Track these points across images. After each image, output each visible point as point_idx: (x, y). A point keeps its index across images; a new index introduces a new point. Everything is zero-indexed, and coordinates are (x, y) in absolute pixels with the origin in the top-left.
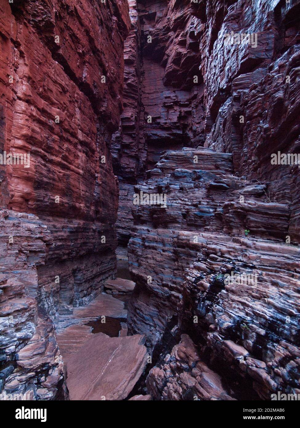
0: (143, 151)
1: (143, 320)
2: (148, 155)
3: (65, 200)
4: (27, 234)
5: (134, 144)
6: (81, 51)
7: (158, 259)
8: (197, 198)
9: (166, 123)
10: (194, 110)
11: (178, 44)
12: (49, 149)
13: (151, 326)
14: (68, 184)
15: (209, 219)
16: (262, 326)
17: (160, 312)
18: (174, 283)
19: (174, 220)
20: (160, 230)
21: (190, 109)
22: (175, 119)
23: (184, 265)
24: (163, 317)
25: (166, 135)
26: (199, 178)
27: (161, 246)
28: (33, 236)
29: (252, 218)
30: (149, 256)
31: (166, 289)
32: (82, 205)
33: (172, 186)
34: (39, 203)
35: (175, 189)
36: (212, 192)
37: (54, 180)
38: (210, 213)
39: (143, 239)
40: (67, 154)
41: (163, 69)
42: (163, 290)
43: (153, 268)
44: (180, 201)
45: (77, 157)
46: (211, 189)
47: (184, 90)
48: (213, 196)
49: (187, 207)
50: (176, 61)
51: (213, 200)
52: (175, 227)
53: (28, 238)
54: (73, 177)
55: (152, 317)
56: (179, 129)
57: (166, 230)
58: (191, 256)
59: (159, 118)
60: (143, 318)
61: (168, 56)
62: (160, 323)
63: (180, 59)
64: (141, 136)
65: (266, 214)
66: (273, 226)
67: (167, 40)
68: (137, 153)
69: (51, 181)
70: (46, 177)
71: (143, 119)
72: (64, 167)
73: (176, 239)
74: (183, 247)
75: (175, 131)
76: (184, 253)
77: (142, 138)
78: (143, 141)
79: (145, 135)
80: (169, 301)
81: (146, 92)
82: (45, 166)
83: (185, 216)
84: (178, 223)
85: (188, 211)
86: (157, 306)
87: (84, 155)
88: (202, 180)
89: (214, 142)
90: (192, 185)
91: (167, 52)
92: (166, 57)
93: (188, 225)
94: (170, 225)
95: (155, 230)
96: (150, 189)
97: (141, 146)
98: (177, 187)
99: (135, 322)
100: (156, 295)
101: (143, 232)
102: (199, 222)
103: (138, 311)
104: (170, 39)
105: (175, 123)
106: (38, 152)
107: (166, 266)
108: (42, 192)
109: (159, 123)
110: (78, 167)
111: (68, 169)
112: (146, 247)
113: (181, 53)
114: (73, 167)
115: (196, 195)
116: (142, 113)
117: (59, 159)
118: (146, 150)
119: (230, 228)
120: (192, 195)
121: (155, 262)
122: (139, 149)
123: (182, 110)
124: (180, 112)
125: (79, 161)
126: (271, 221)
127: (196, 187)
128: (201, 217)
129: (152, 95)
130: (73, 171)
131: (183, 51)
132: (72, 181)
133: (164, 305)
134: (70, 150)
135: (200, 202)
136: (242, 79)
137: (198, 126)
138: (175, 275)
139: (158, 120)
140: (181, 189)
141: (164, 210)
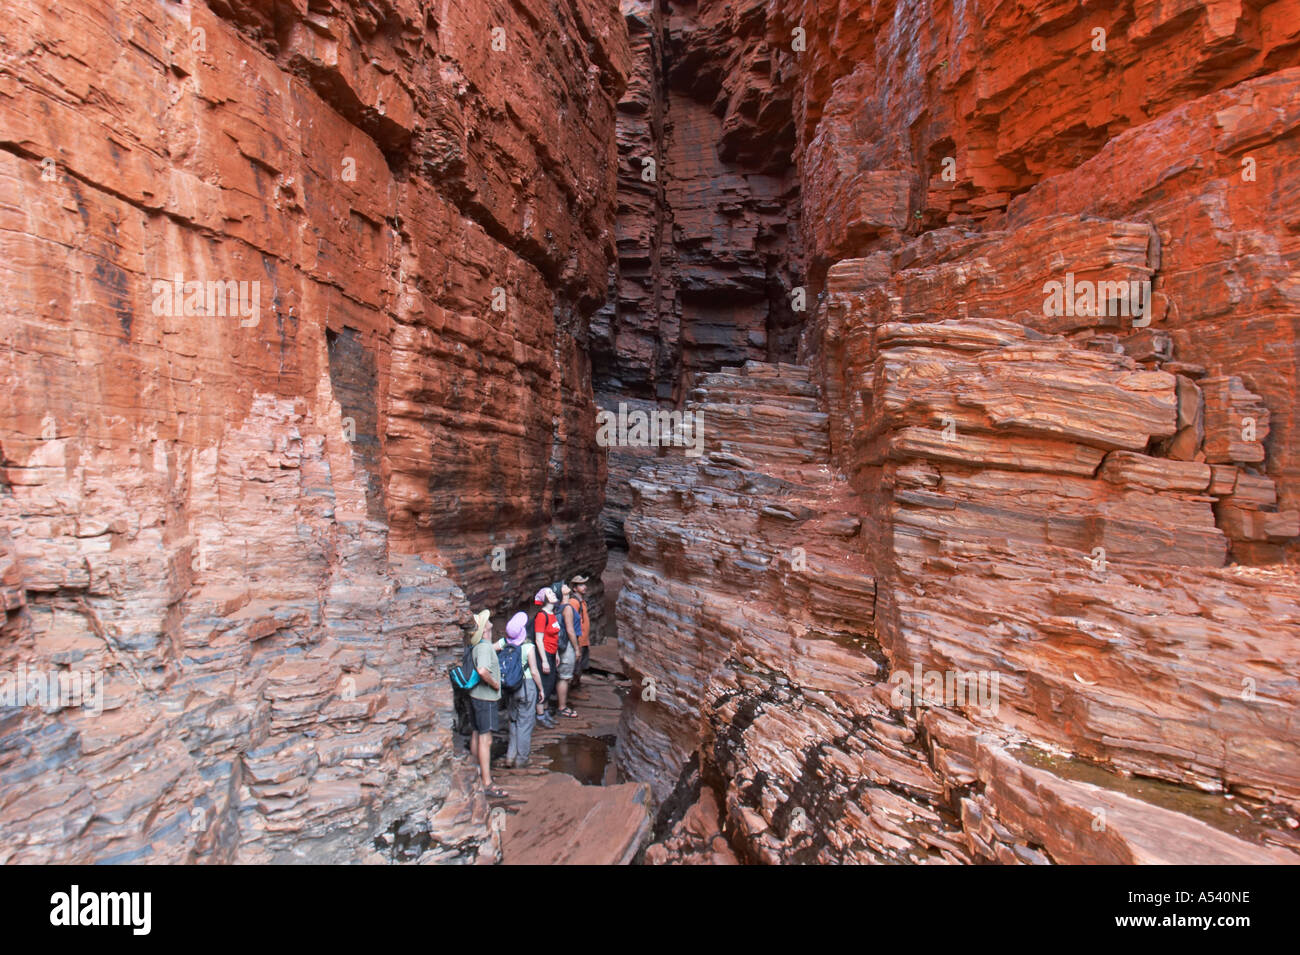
0: (670, 318)
1: (645, 758)
2: (682, 328)
3: (489, 499)
4: (434, 618)
5: (647, 302)
6: (519, 181)
7: (669, 643)
8: (741, 531)
9: (725, 254)
10: (793, 224)
11: (751, 70)
12: (457, 404)
13: (655, 766)
14: (495, 463)
15: (759, 576)
16: (785, 789)
17: (672, 741)
18: (695, 691)
19: (699, 571)
20: (676, 585)
21: (783, 221)
22: (748, 245)
23: (712, 662)
24: (679, 753)
25: (727, 282)
26: (749, 485)
27: (674, 617)
28: (442, 620)
29: (817, 595)
30: (654, 635)
31: (682, 700)
32: (524, 499)
33: (699, 497)
34: (438, 516)
35: (703, 504)
36: (766, 524)
37: (467, 462)
38: (759, 564)
39: (645, 597)
40: (492, 401)
41: (717, 121)
42: (677, 703)
43: (660, 660)
44: (710, 533)
45: (511, 399)
46: (765, 517)
47: (767, 173)
48: (767, 533)
49: (723, 547)
50: (749, 107)
51: (767, 541)
52: (700, 584)
53: (434, 626)
54: (505, 445)
55: (658, 751)
56: (758, 268)
57: (684, 587)
58: (721, 646)
59: (708, 240)
60: (643, 751)
61: (730, 94)
62: (670, 762)
63: (757, 106)
64: (665, 284)
65: (839, 588)
66: (851, 611)
67: (726, 56)
68: (656, 324)
69: (462, 467)
70: (451, 462)
71: (669, 240)
72: (484, 429)
73: (699, 610)
74: (712, 629)
75: (747, 272)
76: (713, 639)
77: (667, 288)
78: (671, 294)
79: (676, 280)
80: (688, 724)
81: (678, 175)
82: (449, 439)
83: (718, 564)
84: (706, 575)
85: (723, 556)
86: (667, 731)
87: (528, 390)
88: (754, 490)
89: (814, 352)
90: (735, 500)
91: (727, 83)
92: (722, 95)
93: (725, 582)
94: (693, 578)
95: (667, 582)
96: (659, 492)
97: (665, 307)
98: (708, 500)
99: (629, 759)
100: (666, 711)
101: (645, 582)
102: (743, 579)
103: (634, 737)
104: (733, 56)
105: (749, 253)
106: (436, 415)
107: (683, 658)
108: (443, 493)
109: (708, 253)
110: (515, 422)
111: (496, 430)
112: (649, 615)
113: (757, 91)
114: (504, 424)
115: (740, 524)
116: (668, 227)
117: (473, 417)
118: (679, 316)
119: (787, 605)
120: (732, 521)
121: (662, 648)
122: (662, 314)
123: (764, 223)
124: (760, 227)
125: (516, 408)
126: (846, 602)
127: (742, 505)
128: (746, 570)
129: (690, 183)
130: (503, 431)
131: (765, 87)
132: (501, 454)
133: (680, 730)
134: (498, 391)
135: (745, 540)
136: (844, 269)
138: (696, 677)
139: (707, 246)
140: (715, 505)
141: (680, 546)
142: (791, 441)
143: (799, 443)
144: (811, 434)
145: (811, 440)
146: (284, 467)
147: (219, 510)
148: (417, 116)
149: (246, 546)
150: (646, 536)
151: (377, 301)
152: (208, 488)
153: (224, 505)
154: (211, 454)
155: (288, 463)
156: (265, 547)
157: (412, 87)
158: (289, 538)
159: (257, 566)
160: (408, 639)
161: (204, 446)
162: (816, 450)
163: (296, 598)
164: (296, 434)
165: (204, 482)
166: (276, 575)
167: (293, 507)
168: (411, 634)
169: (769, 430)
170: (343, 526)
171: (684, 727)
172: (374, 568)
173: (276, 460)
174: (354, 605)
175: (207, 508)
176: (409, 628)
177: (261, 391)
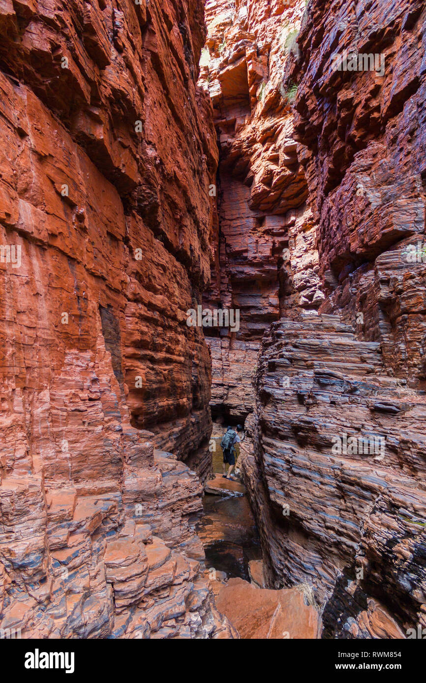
0: (226, 293)
1: (303, 569)
2: (232, 298)
3: (170, 402)
4: (186, 494)
5: (214, 286)
6: (179, 217)
7: (317, 493)
8: (357, 419)
9: (255, 258)
10: (292, 240)
11: (268, 160)
12: (156, 348)
13: (313, 576)
14: (173, 379)
17: (323, 558)
18: (343, 527)
19: (330, 445)
20: (312, 453)
21: (287, 239)
22: (268, 253)
23: (356, 507)
24: (331, 568)
25: (257, 272)
26: (355, 389)
27: (317, 476)
28: (191, 494)
30: (302, 487)
31: (332, 532)
32: (185, 400)
33: (319, 397)
34: (148, 417)
35: (323, 402)
36: (378, 415)
37: (161, 382)
39: (288, 461)
40: (170, 345)
41: (248, 190)
42: (327, 533)
43: (310, 504)
44: (334, 420)
45: (177, 342)
47: (279, 215)
48: (380, 420)
49: (346, 430)
50: (268, 180)
51: (380, 425)
52: (332, 454)
53: (188, 499)
54: (176, 369)
55: (313, 565)
56: (273, 265)
57: (320, 456)
58: (365, 498)
59: (246, 251)
60: (302, 565)
61: (255, 173)
62: (325, 574)
63: (272, 179)
64: (223, 275)
67: (252, 154)
68: (219, 297)
69: (159, 385)
70: (154, 382)
71: (224, 252)
72: (168, 361)
73: (339, 472)
75: (267, 267)
76: (355, 493)
77: (223, 278)
78: (226, 280)
79: (229, 273)
80: (339, 549)
81: (226, 217)
82: (153, 369)
85: (348, 435)
86: (319, 552)
87: (183, 336)
88: (358, 392)
90: (347, 399)
91: (253, 168)
92: (250, 174)
94: (324, 450)
95: (303, 451)
96: (286, 395)
97: (223, 287)
98: (327, 400)
99: (289, 570)
100: (318, 538)
101: (285, 451)
103: (292, 555)
104: (257, 153)
105: (268, 257)
106: (146, 355)
107: (328, 503)
108: (151, 402)
109: (246, 258)
110: (179, 355)
111: (171, 361)
112: (294, 474)
113: (272, 171)
114: (175, 357)
115: (355, 414)
116: (223, 246)
117: (162, 355)
118: (230, 292)
120: (348, 413)
121: (312, 496)
122: (221, 292)
123: (276, 241)
124: (274, 243)
125: (179, 348)
127: (352, 402)
129: (235, 222)
130: (176, 362)
131: (273, 167)
132: (175, 375)
133: (331, 552)
134: (172, 338)
135: (363, 425)
136: (388, 257)
137: (298, 260)
138: (342, 516)
139: (245, 255)
140: (333, 403)
141: (314, 430)
142: (358, 360)
143: (363, 361)
144: (371, 355)
145: (371, 358)
146: (91, 400)
147: (53, 433)
148: (139, 175)
149: (71, 459)
150: (283, 422)
151: (119, 287)
152: (44, 420)
153: (55, 429)
154: (46, 395)
155: (93, 396)
156: (83, 458)
157: (138, 157)
158: (99, 450)
159: (78, 472)
160: (173, 511)
161: (41, 389)
162: (375, 364)
163: (106, 492)
164: (94, 376)
165: (42, 415)
166: (91, 477)
167: (100, 427)
168: (175, 507)
169: (343, 353)
170: (127, 436)
171: (333, 549)
172: (147, 462)
173: (84, 395)
174: (142, 492)
175: (44, 434)
176: (174, 503)
177: (70, 348)
